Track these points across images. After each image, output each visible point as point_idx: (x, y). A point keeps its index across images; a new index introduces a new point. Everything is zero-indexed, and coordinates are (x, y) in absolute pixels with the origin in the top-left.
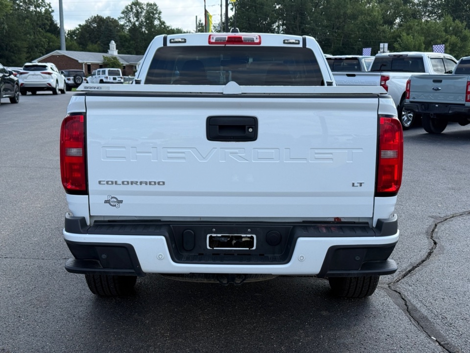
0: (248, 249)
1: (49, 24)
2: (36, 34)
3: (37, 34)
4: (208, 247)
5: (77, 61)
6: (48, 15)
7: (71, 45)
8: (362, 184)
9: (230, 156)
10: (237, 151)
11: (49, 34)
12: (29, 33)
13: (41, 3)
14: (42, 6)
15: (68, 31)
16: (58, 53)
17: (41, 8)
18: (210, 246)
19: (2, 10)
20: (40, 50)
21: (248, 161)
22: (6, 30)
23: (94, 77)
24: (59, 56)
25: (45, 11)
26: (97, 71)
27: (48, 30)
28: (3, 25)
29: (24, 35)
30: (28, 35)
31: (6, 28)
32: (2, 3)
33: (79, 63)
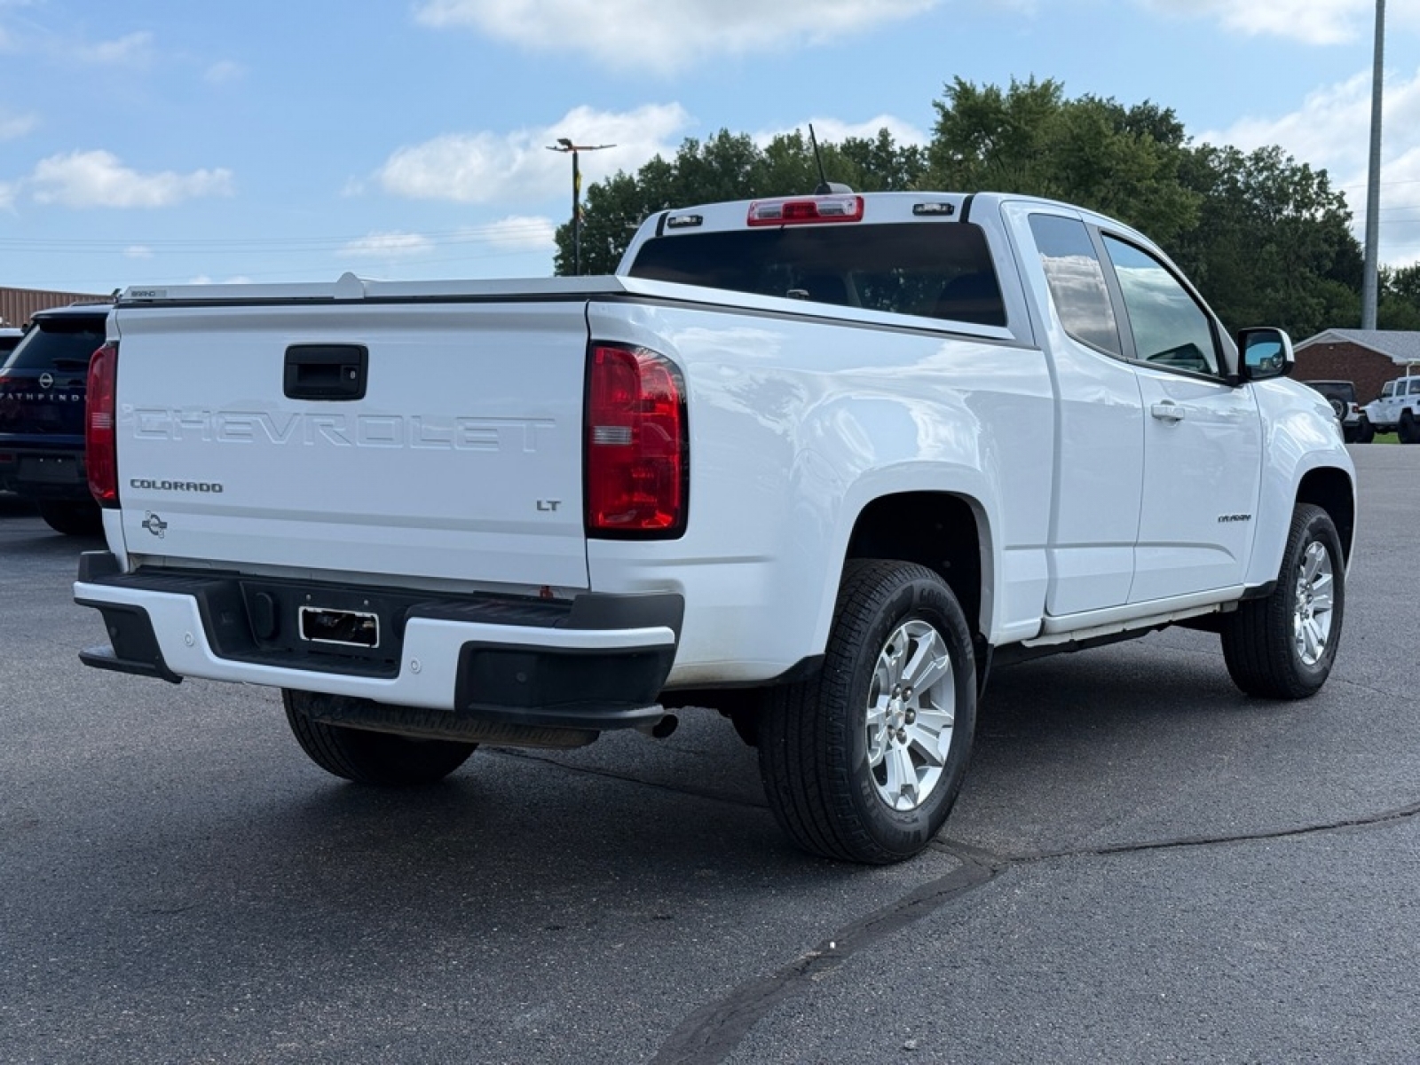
0: (367, 646)
1: (1333, 255)
2: (1291, 286)
3: (1294, 286)
4: (303, 637)
5: (1390, 359)
6: (1334, 231)
7: (1397, 315)
8: (558, 506)
9: (321, 431)
10: (331, 421)
11: (1332, 285)
12: (1272, 284)
13: (1314, 196)
14: (1319, 204)
15: (1398, 273)
16: (1334, 337)
17: (1313, 210)
18: (306, 634)
19: (1172, 221)
20: (1298, 333)
21: (348, 442)
22: (1202, 278)
23: (1386, 400)
24: (1334, 345)
25: (1324, 217)
26: (1396, 383)
27: (1328, 273)
28: (1194, 264)
29: (1255, 289)
30: (1269, 290)
31: (1201, 273)
32: (1174, 200)
33: (1394, 364)
